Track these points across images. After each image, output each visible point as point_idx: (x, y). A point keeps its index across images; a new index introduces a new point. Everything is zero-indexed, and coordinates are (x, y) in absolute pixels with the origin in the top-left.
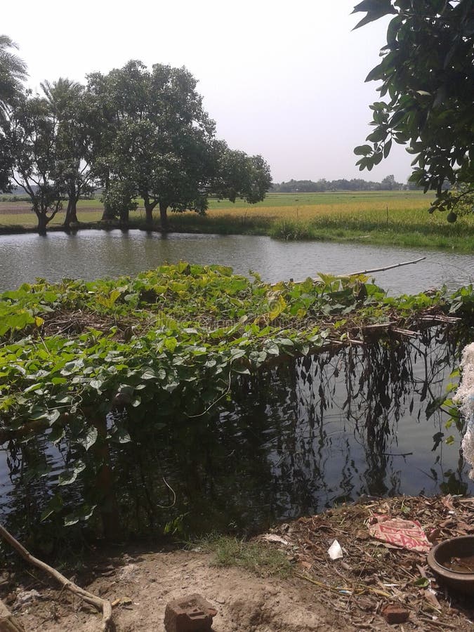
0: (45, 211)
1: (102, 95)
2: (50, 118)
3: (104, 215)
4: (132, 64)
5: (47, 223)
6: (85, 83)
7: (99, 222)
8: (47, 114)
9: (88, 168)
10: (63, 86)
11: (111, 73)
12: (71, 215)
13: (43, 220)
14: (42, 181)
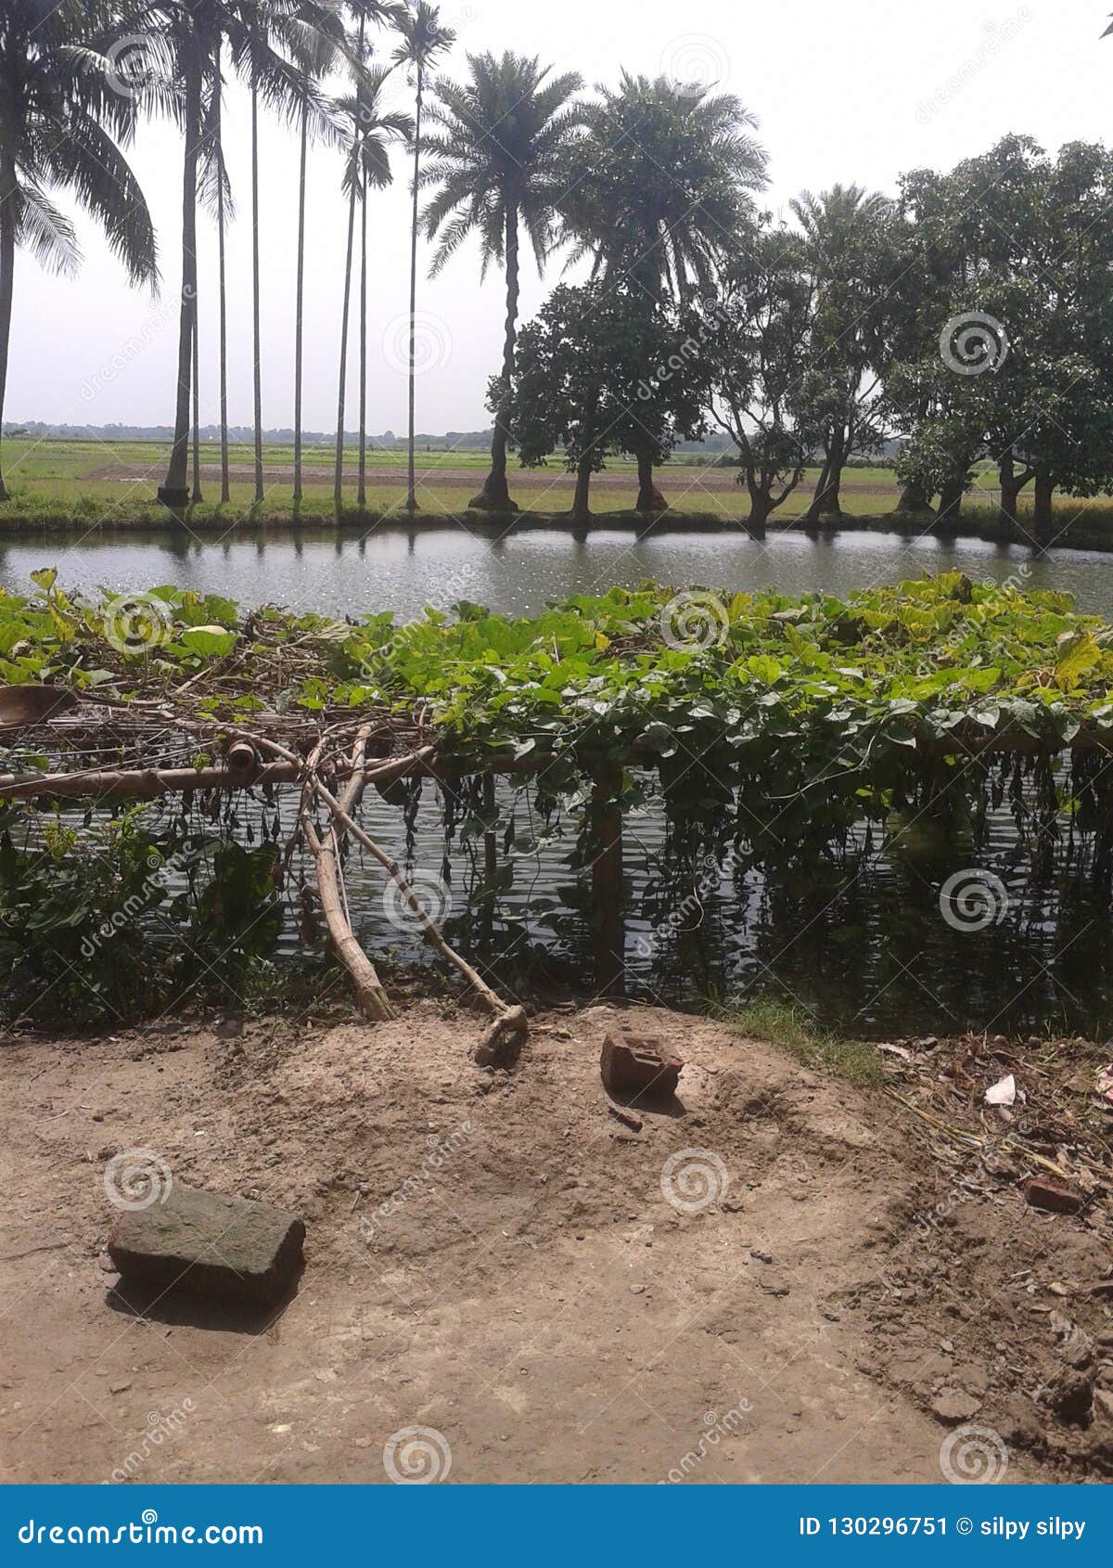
0: (767, 485)
1: (930, 219)
2: (803, 276)
3: (903, 499)
4: (1010, 145)
5: (768, 511)
6: (894, 193)
7: (888, 516)
8: (798, 266)
9: (878, 390)
10: (841, 203)
11: (958, 171)
12: (827, 496)
13: (763, 503)
14: (770, 417)
